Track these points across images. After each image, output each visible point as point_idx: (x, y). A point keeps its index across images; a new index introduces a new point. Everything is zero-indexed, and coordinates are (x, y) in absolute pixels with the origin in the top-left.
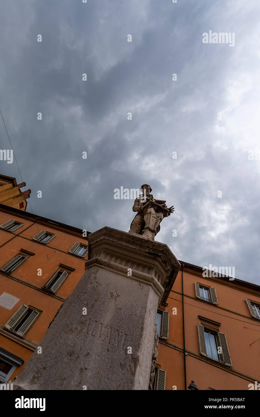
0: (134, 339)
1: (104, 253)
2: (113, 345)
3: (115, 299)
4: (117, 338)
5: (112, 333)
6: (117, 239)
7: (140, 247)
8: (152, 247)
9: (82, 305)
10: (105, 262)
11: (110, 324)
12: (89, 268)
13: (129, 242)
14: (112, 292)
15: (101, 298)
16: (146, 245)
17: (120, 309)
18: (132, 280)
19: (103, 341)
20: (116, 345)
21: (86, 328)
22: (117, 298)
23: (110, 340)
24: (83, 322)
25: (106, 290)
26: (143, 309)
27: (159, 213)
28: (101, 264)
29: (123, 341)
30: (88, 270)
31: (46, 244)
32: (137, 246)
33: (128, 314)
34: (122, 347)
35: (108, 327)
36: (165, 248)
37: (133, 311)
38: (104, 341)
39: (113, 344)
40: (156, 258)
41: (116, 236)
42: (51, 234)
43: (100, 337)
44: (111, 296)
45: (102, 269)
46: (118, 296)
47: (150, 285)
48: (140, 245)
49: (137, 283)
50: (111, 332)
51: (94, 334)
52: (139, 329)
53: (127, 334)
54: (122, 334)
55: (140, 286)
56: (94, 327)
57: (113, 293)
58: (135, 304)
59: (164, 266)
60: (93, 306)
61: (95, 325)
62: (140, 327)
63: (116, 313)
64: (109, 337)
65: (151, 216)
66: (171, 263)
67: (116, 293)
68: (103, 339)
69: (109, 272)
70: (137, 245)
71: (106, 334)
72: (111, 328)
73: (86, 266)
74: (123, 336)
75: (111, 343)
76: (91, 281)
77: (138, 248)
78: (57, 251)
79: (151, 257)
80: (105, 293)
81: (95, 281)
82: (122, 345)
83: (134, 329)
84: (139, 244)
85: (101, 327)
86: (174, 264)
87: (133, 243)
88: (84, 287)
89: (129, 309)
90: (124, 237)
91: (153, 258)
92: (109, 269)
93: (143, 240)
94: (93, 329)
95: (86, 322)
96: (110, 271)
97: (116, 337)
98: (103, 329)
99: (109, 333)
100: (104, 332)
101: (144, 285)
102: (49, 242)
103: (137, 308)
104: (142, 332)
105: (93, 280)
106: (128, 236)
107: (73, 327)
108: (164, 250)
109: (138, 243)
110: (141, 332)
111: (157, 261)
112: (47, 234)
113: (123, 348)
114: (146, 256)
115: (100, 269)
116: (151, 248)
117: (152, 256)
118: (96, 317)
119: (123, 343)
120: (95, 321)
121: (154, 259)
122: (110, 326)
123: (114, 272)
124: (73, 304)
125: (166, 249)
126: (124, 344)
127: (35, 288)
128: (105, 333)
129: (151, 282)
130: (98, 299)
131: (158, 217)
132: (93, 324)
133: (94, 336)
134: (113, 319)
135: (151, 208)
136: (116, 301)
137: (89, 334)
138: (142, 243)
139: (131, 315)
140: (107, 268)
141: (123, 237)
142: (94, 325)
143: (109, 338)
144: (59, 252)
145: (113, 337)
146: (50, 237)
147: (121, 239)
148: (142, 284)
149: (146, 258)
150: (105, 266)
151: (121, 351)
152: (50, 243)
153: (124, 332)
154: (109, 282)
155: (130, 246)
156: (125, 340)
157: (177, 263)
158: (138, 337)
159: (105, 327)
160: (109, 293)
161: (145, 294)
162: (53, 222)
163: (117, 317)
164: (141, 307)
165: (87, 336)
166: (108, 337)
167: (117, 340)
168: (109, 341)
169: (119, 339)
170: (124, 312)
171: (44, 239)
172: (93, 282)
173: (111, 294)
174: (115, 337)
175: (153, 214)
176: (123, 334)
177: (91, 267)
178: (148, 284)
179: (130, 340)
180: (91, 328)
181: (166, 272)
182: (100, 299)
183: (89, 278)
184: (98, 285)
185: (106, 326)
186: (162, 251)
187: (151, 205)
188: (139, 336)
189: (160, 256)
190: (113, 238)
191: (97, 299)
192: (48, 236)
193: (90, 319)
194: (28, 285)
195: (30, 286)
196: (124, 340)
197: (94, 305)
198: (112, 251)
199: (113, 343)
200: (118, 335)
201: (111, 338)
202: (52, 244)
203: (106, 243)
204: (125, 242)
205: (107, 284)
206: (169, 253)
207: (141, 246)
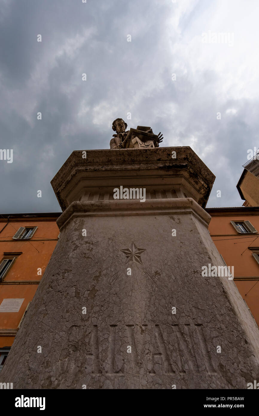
0: (223, 326)
1: (86, 194)
2: (185, 372)
3: (138, 259)
4: (183, 347)
5: (165, 339)
6: (101, 165)
7: (147, 164)
8: (166, 158)
9: (64, 301)
10: (92, 205)
11: (150, 318)
12: (65, 227)
13: (124, 162)
14: (126, 248)
15: (107, 269)
16: (156, 158)
17: (156, 273)
18: (154, 217)
19: (152, 374)
20: (192, 367)
21: (93, 357)
22: (142, 255)
23: (168, 359)
24: (80, 343)
25: (111, 250)
26: (202, 256)
27: (147, 142)
28: (85, 211)
29: (202, 345)
30: (65, 230)
31: (30, 239)
32: (140, 164)
33: (178, 277)
34: (207, 365)
35: (149, 327)
36: (189, 152)
37: (186, 267)
38: (154, 373)
39: (183, 366)
40: (178, 173)
41: (98, 160)
42: (32, 227)
43: (139, 364)
44: (128, 257)
45: (90, 218)
46: (141, 250)
47: (190, 213)
48: (145, 161)
49: (166, 218)
50: (161, 335)
51: (119, 365)
52: (218, 299)
53: (200, 322)
54: (189, 329)
55: (174, 220)
56: (114, 344)
57: (128, 250)
58: (182, 253)
59: (193, 183)
60: (93, 291)
61: (114, 337)
62: (218, 292)
63: (152, 287)
64: (161, 352)
65: (139, 146)
66: (202, 175)
67: (136, 247)
68: (150, 367)
69: (106, 218)
70: (140, 162)
71: (152, 349)
72: (157, 325)
73: (59, 226)
74: (196, 333)
75: (175, 369)
76: (75, 244)
77: (143, 166)
78: (45, 242)
79: (170, 175)
80: (111, 255)
81: (82, 242)
82: (206, 359)
83: (211, 303)
84: (143, 161)
85: (132, 335)
86: (206, 176)
87: (133, 162)
88: (60, 260)
89: (176, 265)
90: (113, 158)
91: (173, 175)
92: (103, 213)
93: (148, 152)
94: (113, 350)
95: (87, 340)
96: (107, 216)
97: (179, 344)
98: (139, 337)
99: (158, 341)
100: (145, 343)
101: (180, 217)
102: (33, 236)
103: (190, 257)
104: (229, 301)
105: (77, 243)
106: (120, 155)
107: (52, 374)
108: (188, 155)
109: (141, 159)
110: (228, 304)
111: (182, 177)
112: (28, 229)
113: (211, 365)
114: (161, 176)
115: (85, 219)
116: (165, 160)
117: (171, 173)
118: (109, 316)
119: (204, 352)
120: (112, 326)
121: (177, 175)
122: (153, 321)
123: (116, 216)
124: (43, 308)
125: (190, 154)
126: (208, 352)
127: (36, 283)
128: (147, 346)
129: (189, 208)
130: (100, 272)
131: (148, 146)
132: (106, 336)
133: (122, 370)
134: (152, 301)
135: (135, 137)
136: (140, 262)
137: (107, 372)
138: (147, 157)
139: (187, 276)
140: (99, 213)
141: (110, 159)
142: (110, 339)
143: (163, 356)
144: (48, 242)
145: (172, 348)
146: (32, 231)
147: (110, 162)
148: (175, 217)
149: (162, 179)
150: (95, 210)
151: (210, 377)
152: (35, 236)
153: (191, 321)
154: (113, 233)
155: (129, 167)
156: (205, 341)
157: (209, 173)
158: (228, 318)
159: (142, 331)
160: (120, 253)
161: (190, 230)
162: (29, 215)
163: (160, 293)
164: (196, 253)
165: (102, 379)
166: (160, 354)
167: (185, 351)
168: (166, 364)
169: (190, 346)
170: (169, 277)
171: (25, 235)
172: (79, 245)
173: (124, 252)
174: (176, 345)
175: (140, 144)
176: (193, 326)
177: (69, 223)
178: (186, 213)
179: (215, 334)
180: (105, 351)
181: (198, 192)
182: (104, 272)
183: (68, 241)
184: (91, 246)
185: (143, 328)
186: (185, 159)
187: (133, 135)
188: (229, 315)
189: (186, 166)
190: (93, 165)
191: (98, 274)
192: (29, 231)
193: (96, 326)
194: (27, 283)
195: (30, 283)
196: (201, 341)
197: (96, 288)
198: (100, 187)
199: (180, 366)
200: (182, 334)
201: (169, 353)
202: (36, 237)
203: (84, 179)
204: (117, 164)
205: (109, 239)
206: (195, 159)
207: (147, 162)
